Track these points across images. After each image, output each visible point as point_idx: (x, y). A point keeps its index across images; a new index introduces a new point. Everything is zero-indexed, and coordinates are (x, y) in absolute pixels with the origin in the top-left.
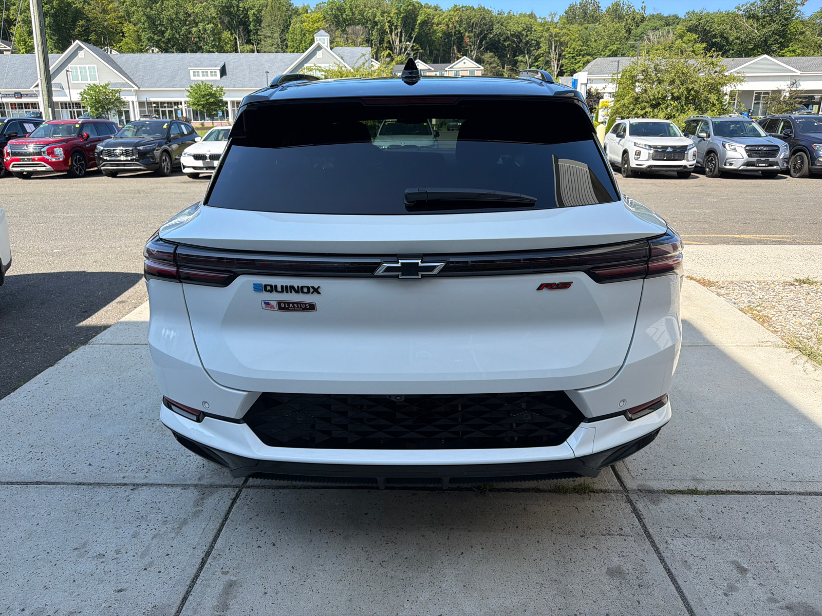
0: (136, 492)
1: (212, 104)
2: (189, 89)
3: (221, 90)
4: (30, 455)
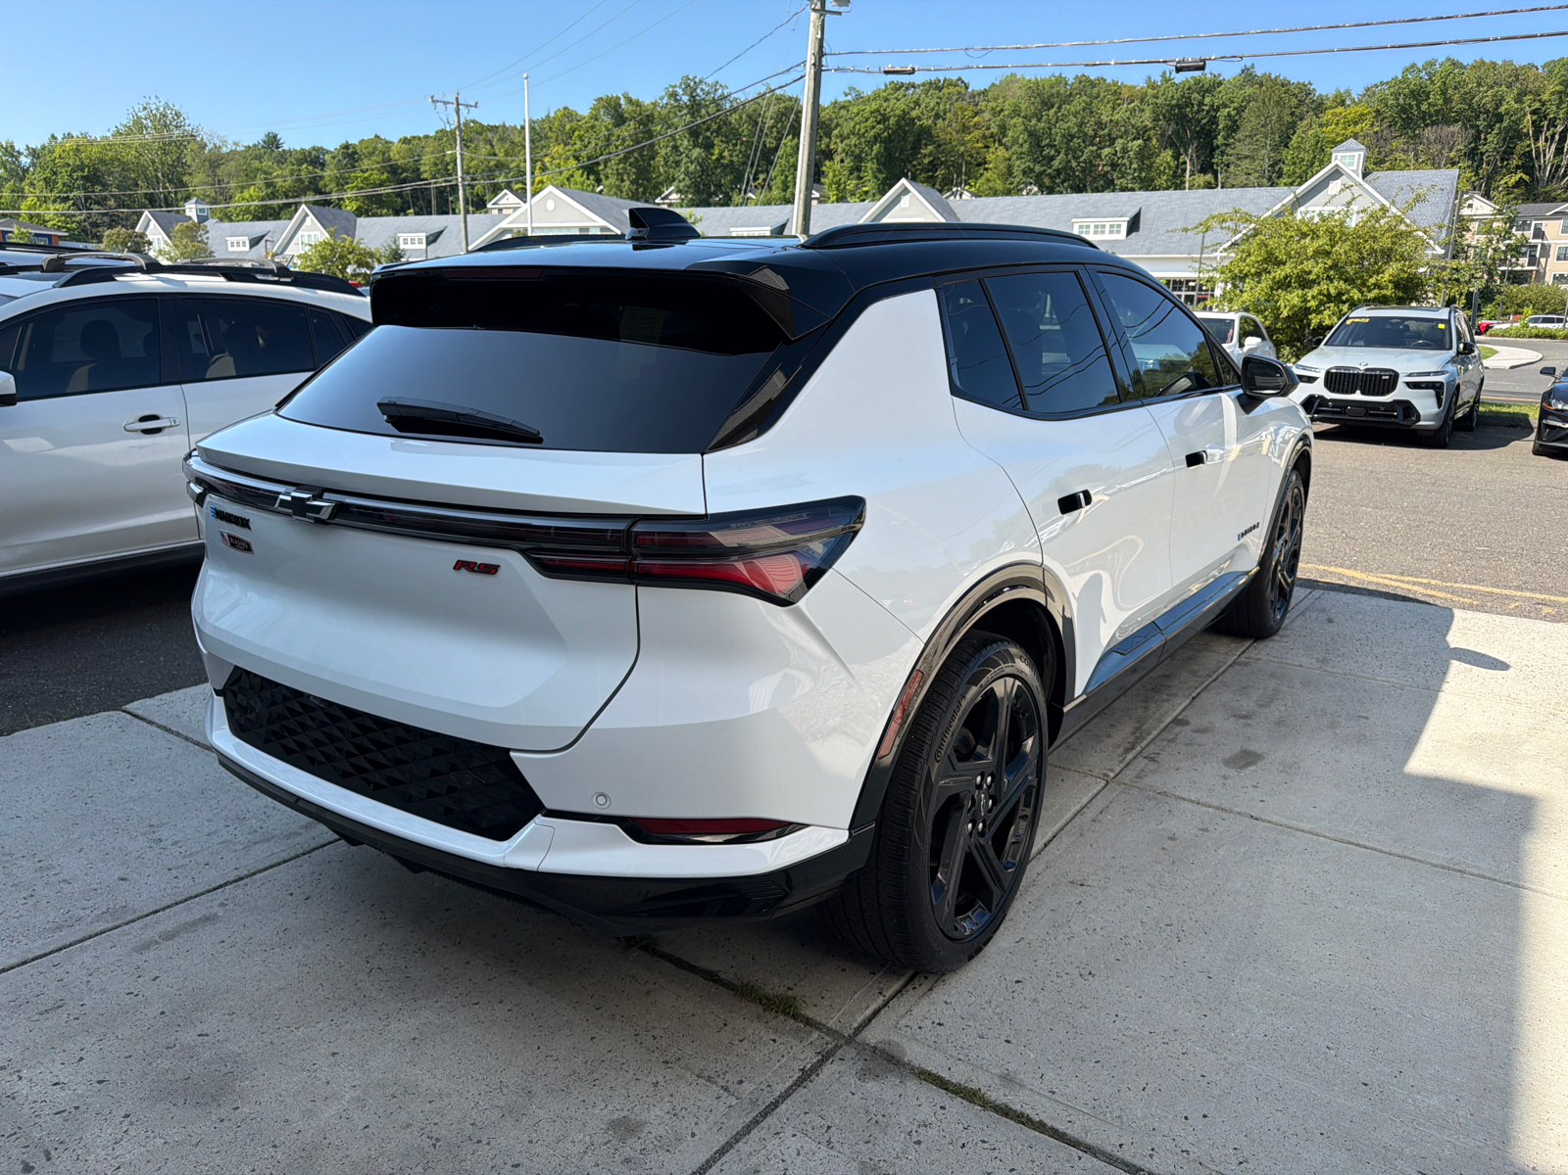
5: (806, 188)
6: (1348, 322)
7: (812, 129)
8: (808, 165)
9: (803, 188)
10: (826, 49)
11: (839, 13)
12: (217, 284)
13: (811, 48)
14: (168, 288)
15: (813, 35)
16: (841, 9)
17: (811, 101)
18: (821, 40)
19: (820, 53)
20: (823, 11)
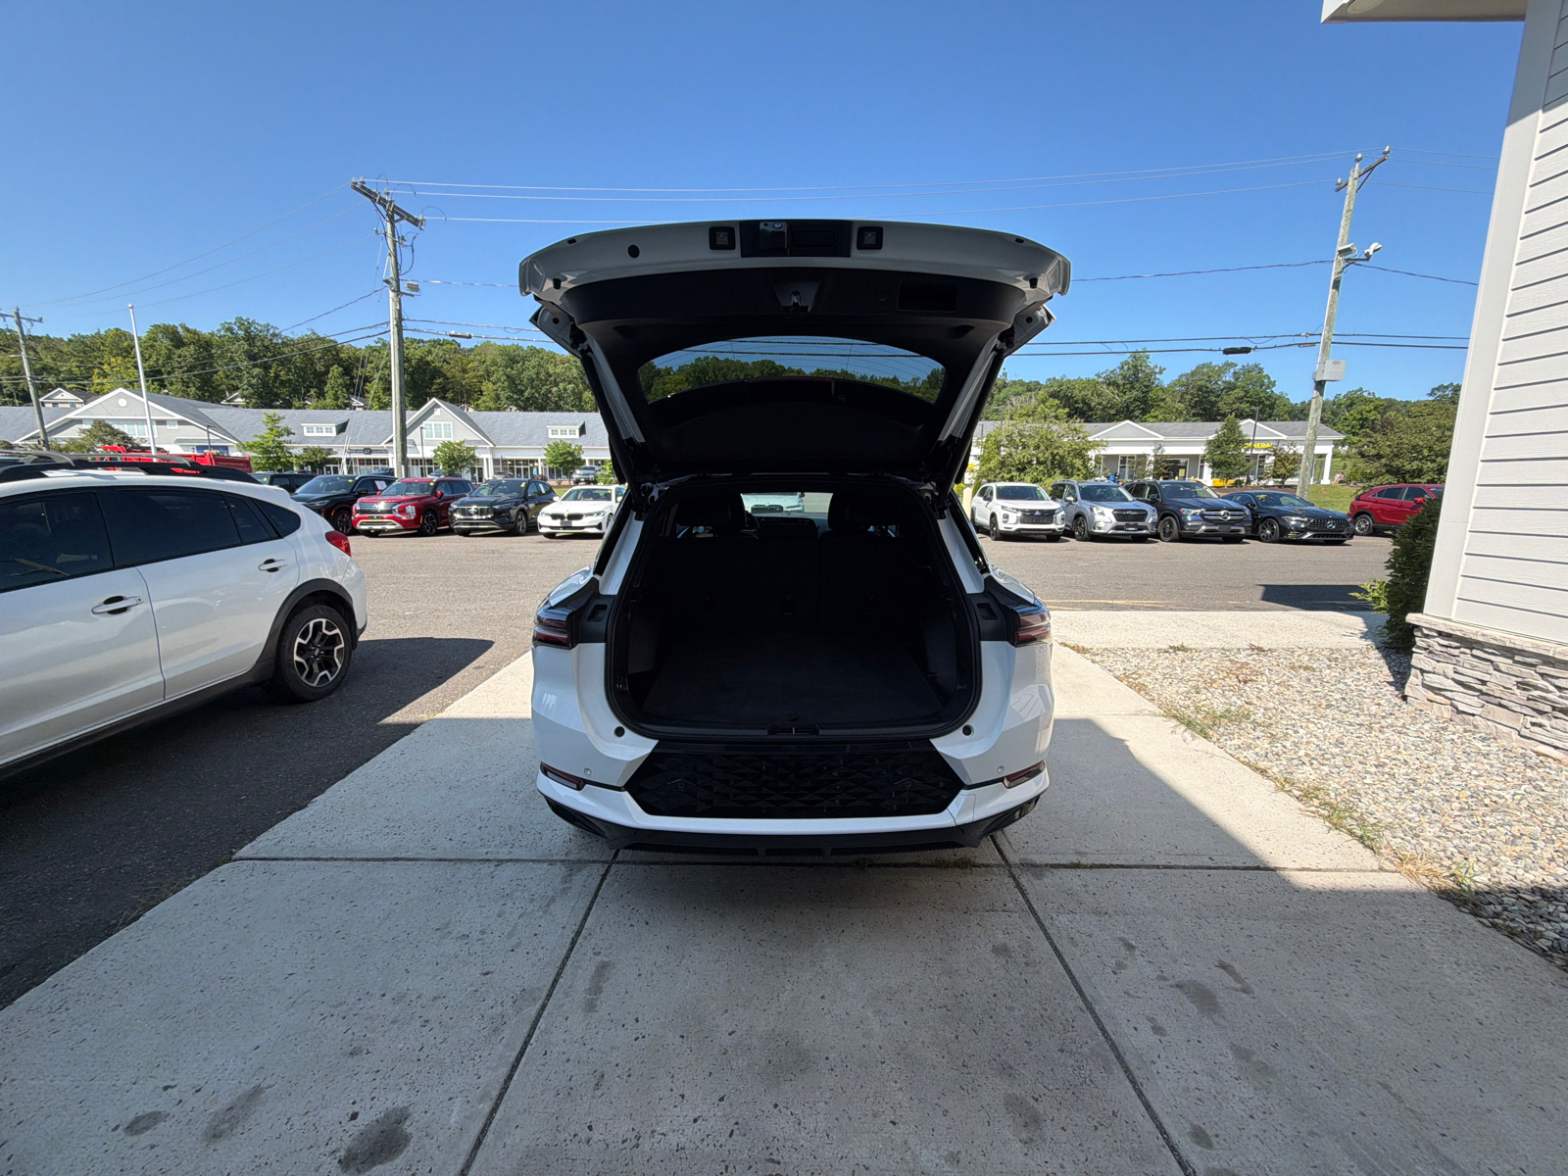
0: (499, 868)
1: (569, 462)
2: (547, 447)
3: (580, 449)
4: (387, 830)
5: (401, 403)
8: (401, 389)
9: (398, 402)
10: (404, 316)
11: (413, 296)
13: (392, 315)
15: (392, 307)
16: (413, 293)
17: (397, 348)
18: (400, 311)
19: (400, 319)
20: (398, 291)
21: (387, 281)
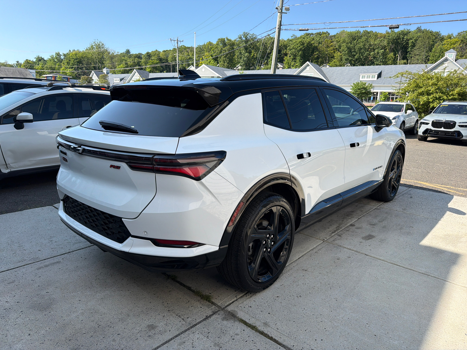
1: (363, 93)
2: (353, 85)
3: (371, 85)
5: (275, 65)
6: (441, 106)
7: (277, 47)
8: (276, 58)
9: (274, 64)
10: (282, 24)
11: (286, 13)
12: (91, 91)
13: (278, 23)
14: (76, 92)
15: (278, 19)
16: (287, 12)
17: (277, 39)
18: (281, 21)
19: (280, 25)
20: (281, 13)
21: (277, 8)
